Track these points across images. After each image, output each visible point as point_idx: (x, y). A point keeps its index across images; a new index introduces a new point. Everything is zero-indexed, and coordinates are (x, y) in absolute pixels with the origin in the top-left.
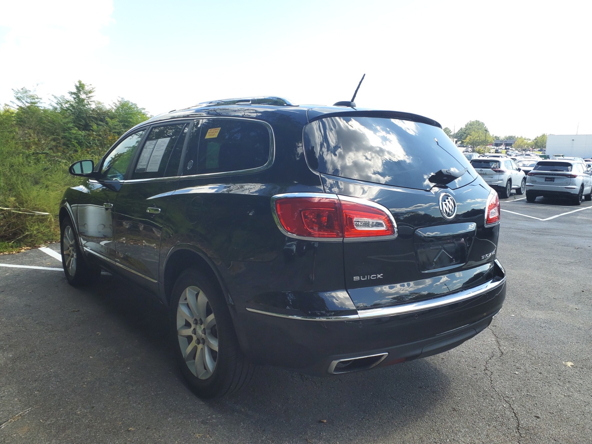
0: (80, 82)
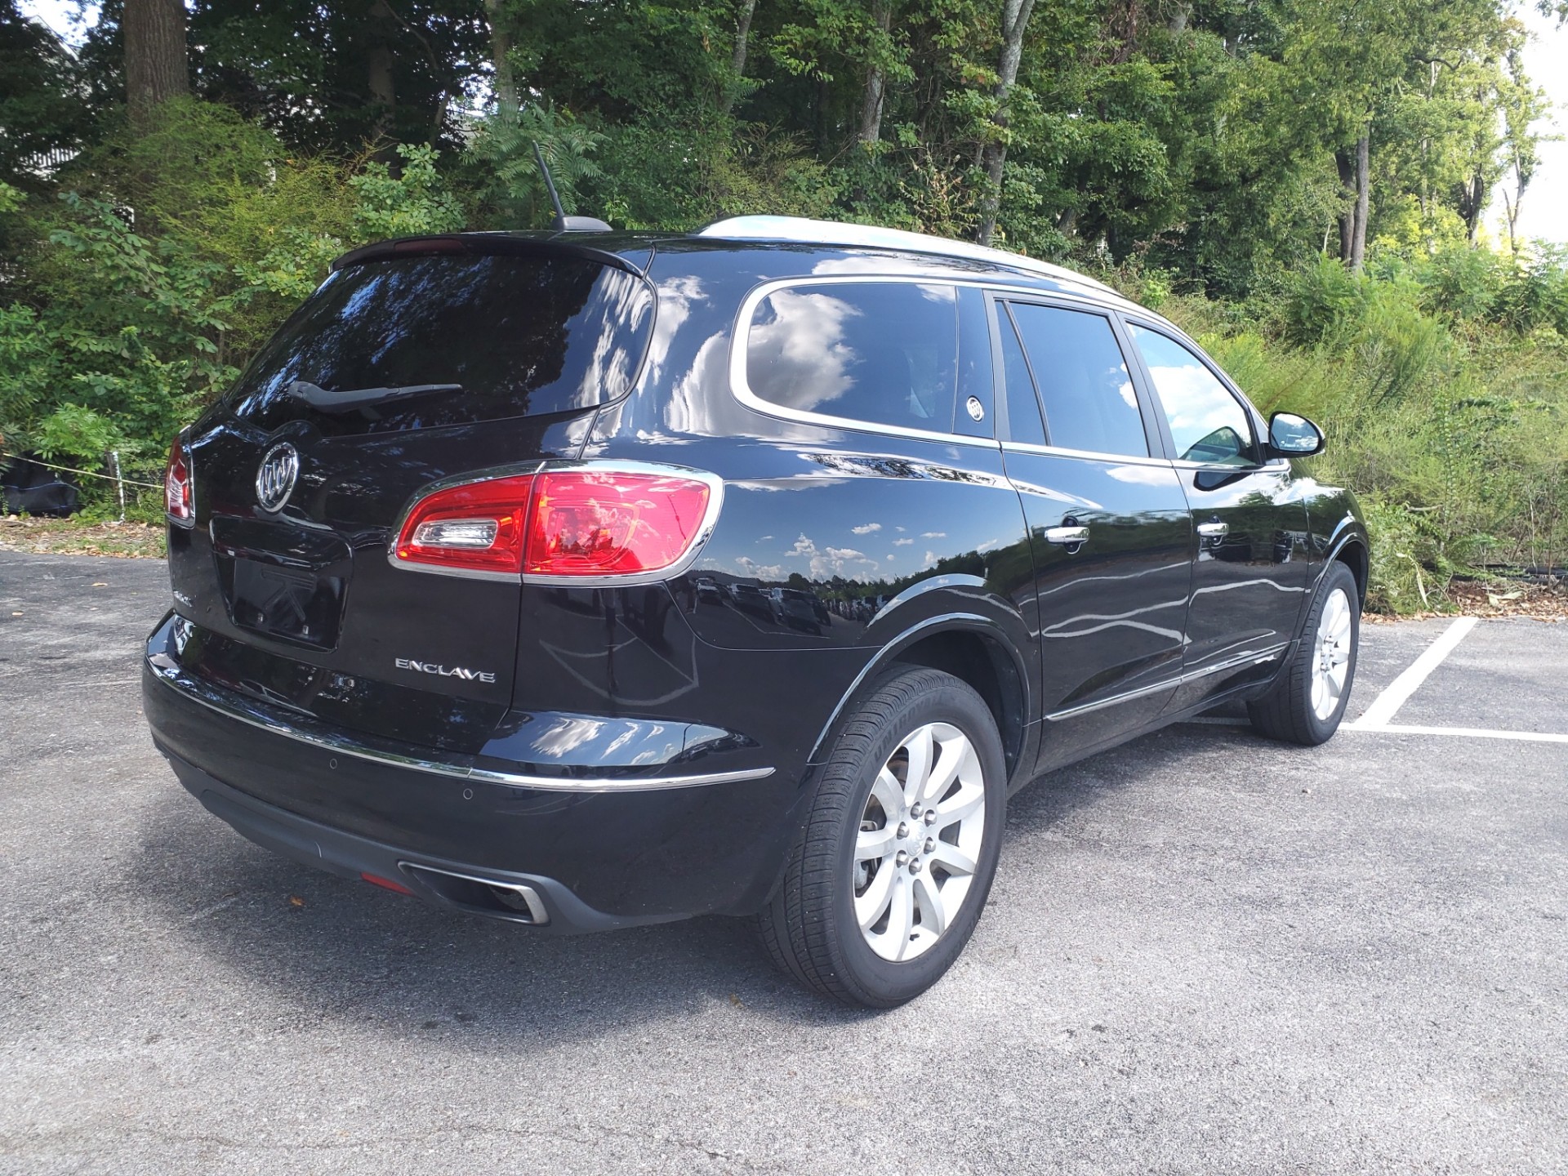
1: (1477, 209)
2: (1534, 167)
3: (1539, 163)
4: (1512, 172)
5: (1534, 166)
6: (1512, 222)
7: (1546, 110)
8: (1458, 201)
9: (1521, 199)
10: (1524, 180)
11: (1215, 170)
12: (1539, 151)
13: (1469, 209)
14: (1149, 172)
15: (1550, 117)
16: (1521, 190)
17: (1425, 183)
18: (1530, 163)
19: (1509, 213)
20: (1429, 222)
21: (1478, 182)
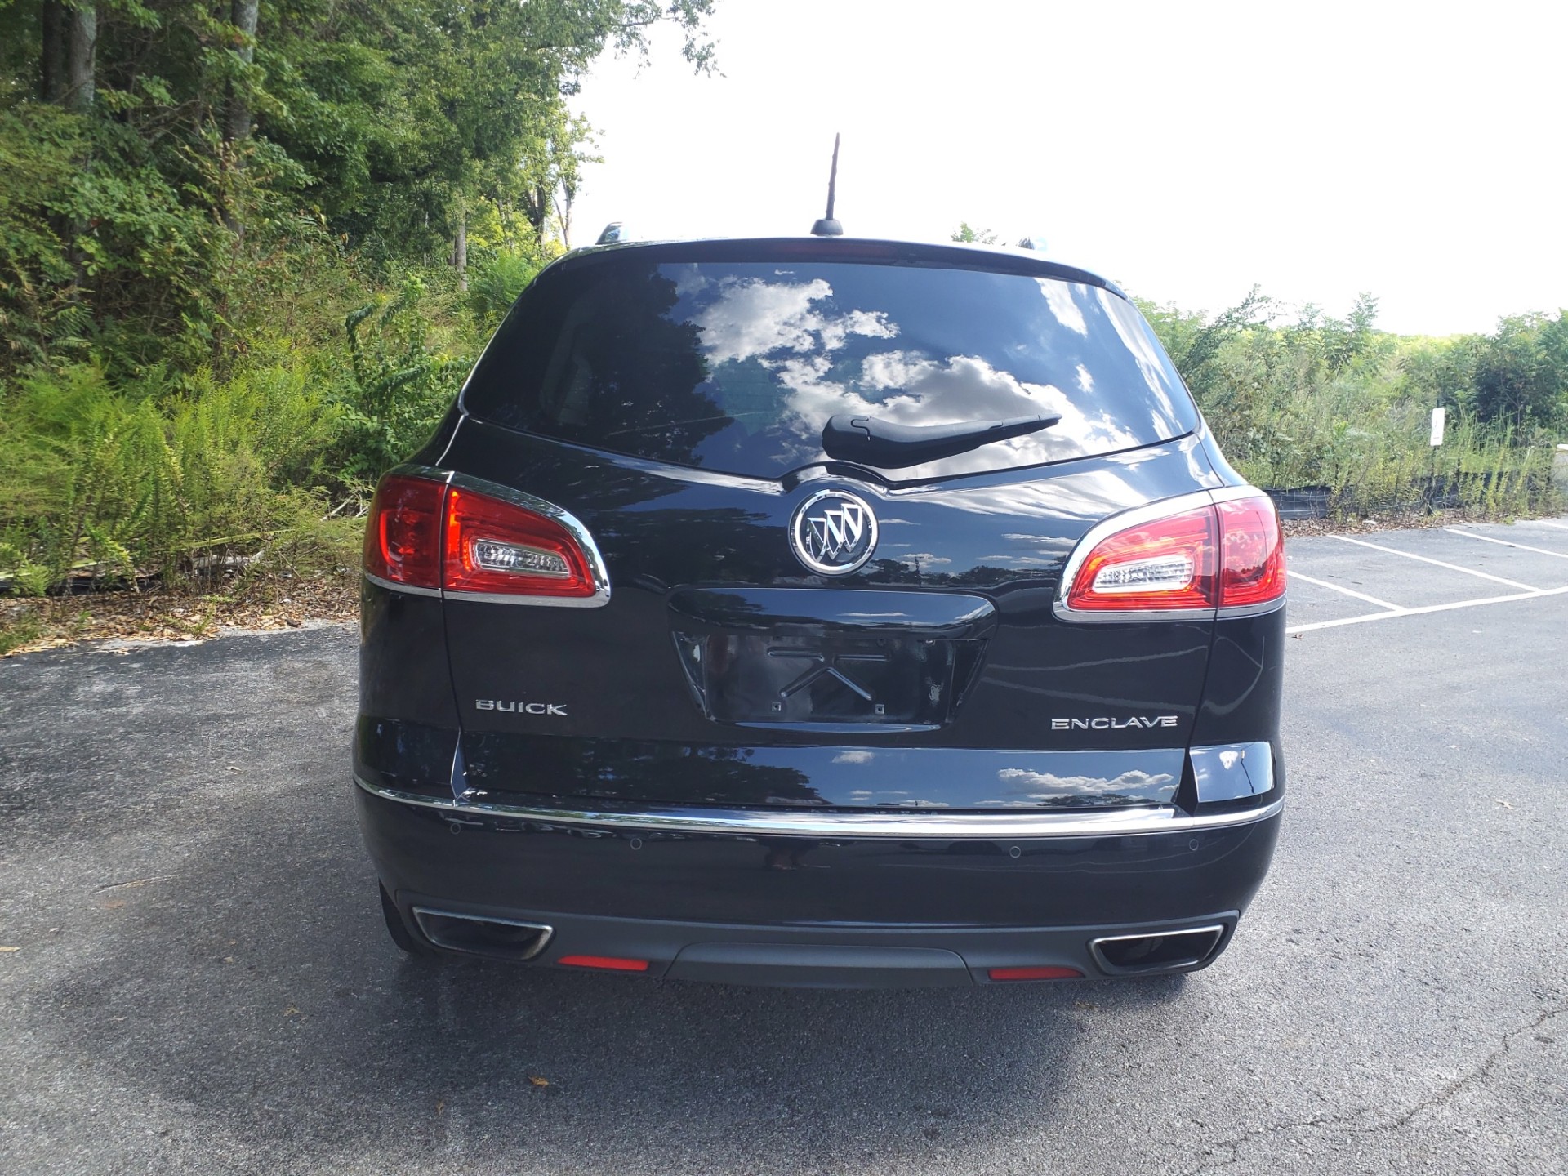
0: (964, 226)
1: (542, 217)
2: (577, 183)
3: (580, 180)
4: (560, 187)
5: (576, 181)
6: (566, 230)
7: (587, 134)
8: (525, 207)
9: (570, 210)
10: (570, 193)
11: (389, 160)
12: (581, 169)
13: (537, 216)
14: (352, 158)
15: (592, 141)
16: (569, 204)
17: (500, 188)
18: (573, 179)
19: (562, 223)
20: (509, 226)
21: (540, 192)
